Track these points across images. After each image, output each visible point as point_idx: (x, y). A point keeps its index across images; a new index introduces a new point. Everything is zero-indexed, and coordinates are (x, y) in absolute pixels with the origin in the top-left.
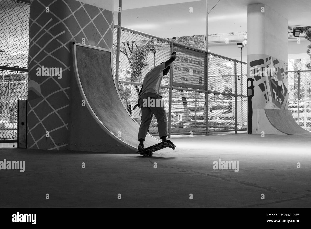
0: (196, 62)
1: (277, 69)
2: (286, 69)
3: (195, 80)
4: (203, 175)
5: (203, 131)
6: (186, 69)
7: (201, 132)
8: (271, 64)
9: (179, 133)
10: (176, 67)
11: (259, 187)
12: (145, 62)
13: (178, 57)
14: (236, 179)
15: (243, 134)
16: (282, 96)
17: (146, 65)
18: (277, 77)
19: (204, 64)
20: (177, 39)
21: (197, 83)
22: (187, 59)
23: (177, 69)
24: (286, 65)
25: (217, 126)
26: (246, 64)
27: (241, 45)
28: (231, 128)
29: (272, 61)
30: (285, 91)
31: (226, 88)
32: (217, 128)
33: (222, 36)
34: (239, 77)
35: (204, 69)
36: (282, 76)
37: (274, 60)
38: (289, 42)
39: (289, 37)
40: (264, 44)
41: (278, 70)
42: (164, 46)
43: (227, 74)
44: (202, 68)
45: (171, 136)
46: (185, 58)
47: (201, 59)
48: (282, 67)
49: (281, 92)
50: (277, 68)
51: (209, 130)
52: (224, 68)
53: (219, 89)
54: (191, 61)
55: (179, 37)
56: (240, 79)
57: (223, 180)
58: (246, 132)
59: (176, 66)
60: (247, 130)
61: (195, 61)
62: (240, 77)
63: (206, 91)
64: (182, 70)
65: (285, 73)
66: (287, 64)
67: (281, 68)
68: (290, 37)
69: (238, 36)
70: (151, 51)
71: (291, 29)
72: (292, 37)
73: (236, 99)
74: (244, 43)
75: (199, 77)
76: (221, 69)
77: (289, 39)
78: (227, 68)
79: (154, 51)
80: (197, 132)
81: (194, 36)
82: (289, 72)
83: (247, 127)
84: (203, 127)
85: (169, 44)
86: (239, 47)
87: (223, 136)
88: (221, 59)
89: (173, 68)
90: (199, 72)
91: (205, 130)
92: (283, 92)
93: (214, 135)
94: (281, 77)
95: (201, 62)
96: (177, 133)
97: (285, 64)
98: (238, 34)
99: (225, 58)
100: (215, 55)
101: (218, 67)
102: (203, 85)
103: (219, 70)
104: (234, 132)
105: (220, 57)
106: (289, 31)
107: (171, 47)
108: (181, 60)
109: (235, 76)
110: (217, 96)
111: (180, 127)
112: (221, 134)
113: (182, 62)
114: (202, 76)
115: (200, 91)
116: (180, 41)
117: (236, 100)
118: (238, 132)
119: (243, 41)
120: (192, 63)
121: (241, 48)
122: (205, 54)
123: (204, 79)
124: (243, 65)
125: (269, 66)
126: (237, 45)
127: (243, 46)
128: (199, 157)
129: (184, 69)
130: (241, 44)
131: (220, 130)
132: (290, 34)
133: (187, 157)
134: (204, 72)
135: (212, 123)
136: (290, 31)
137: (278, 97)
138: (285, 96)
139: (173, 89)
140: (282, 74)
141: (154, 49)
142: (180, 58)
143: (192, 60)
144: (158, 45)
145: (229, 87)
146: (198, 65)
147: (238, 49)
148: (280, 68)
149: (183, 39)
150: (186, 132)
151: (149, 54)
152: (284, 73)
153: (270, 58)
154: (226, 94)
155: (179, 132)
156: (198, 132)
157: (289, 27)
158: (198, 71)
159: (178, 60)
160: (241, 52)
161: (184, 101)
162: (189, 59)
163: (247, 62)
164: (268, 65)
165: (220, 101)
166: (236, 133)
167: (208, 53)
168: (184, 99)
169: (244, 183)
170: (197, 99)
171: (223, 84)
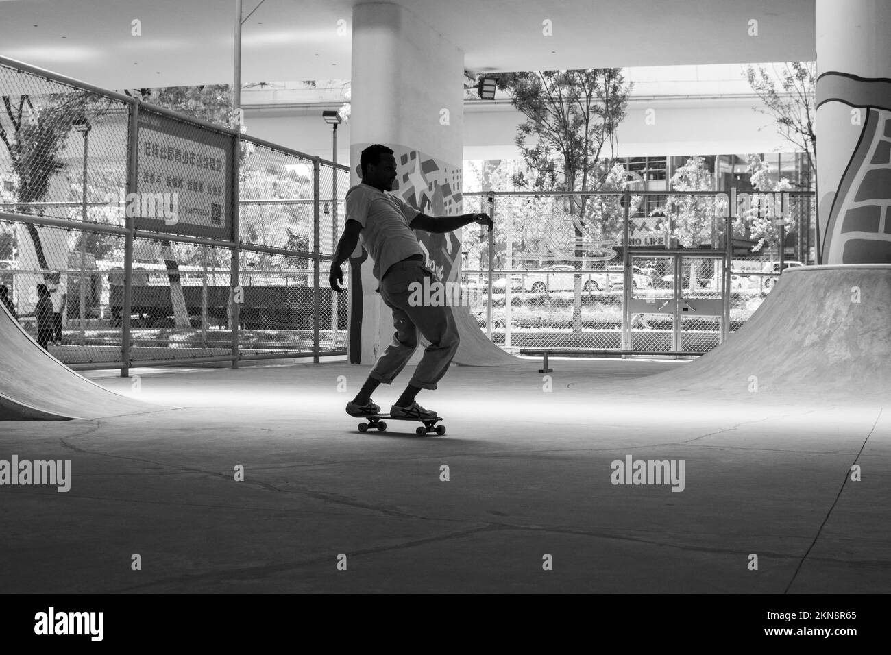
0: (204, 162)
1: (433, 185)
2: (456, 186)
3: (202, 213)
4: (213, 477)
5: (223, 357)
6: (175, 179)
7: (217, 358)
8: (415, 173)
9: (153, 362)
10: (146, 174)
11: (362, 506)
12: (59, 157)
13: (151, 146)
14: (301, 486)
15: (337, 366)
16: (446, 259)
17: (60, 167)
18: (430, 208)
19: (227, 168)
20: (154, 95)
21: (207, 221)
22: (178, 152)
23: (149, 179)
24: (455, 175)
25: (266, 342)
26: (346, 169)
27: (334, 118)
28: (305, 348)
29: (417, 164)
30: (453, 247)
31: (293, 237)
32: (265, 348)
33: (283, 88)
34: (326, 205)
35: (227, 182)
36: (446, 204)
37: (422, 161)
38: (464, 113)
39: (465, 100)
40: (398, 117)
41: (434, 189)
42: (114, 111)
43: (296, 198)
44: (221, 178)
45: (130, 369)
46: (171, 149)
47: (219, 154)
48: (446, 180)
49: (443, 249)
50: (431, 184)
51: (241, 354)
52: (289, 180)
53: (273, 238)
54: (189, 159)
55: (159, 90)
56: (331, 211)
57: (267, 490)
58: (345, 358)
59: (146, 171)
60: (346, 354)
61: (200, 157)
62: (331, 205)
63: (233, 244)
64: (162, 182)
65: (454, 197)
66: (459, 174)
67: (444, 183)
68: (470, 100)
69: (327, 90)
70: (77, 126)
71: (472, 78)
72: (475, 100)
73: (316, 267)
74: (344, 112)
75: (213, 205)
76: (281, 183)
77: (466, 106)
78: (298, 181)
79: (84, 125)
80: (206, 359)
81: (202, 87)
82: (465, 194)
83: (347, 345)
84: (227, 346)
85: (126, 107)
86: (328, 121)
87: (280, 369)
88: (275, 153)
89: (137, 176)
90: (213, 190)
91: (229, 354)
92: (447, 250)
93: (255, 367)
94: (443, 208)
95: (219, 162)
96: (147, 363)
97: (455, 171)
98: (329, 86)
99: (287, 152)
100: (258, 143)
101: (272, 178)
102: (223, 225)
103: (275, 185)
104: (311, 360)
105: (274, 147)
106: (468, 84)
107: (131, 115)
108: (160, 153)
109: (317, 202)
110: (267, 258)
111: (160, 345)
112: (274, 366)
113: (163, 160)
114: (222, 200)
115: (213, 242)
116: (163, 100)
117: (319, 269)
118: (322, 359)
119: (341, 104)
120: (193, 164)
121: (335, 126)
122: (231, 140)
123: (226, 208)
124: (340, 172)
125: (409, 176)
126: (322, 117)
127: (340, 120)
128: (204, 429)
129: (168, 179)
130: (334, 114)
131: (272, 352)
132: (471, 90)
133: (171, 430)
134: (226, 188)
135: (251, 335)
136: (470, 83)
137: (433, 262)
138: (453, 260)
139: (135, 236)
140: (445, 200)
141: (85, 120)
142: (158, 148)
143: (194, 155)
144: (97, 110)
145: (302, 234)
146: (209, 171)
147: (325, 127)
148: (442, 183)
149: (172, 96)
150: (174, 358)
151: (70, 134)
152: (450, 197)
153: (413, 155)
154: (292, 254)
155: (154, 359)
156: (210, 358)
157: (466, 72)
158: (209, 187)
159: (151, 154)
160: (335, 138)
161: (173, 272)
162: (182, 151)
163: (348, 165)
164: (407, 174)
165: (277, 273)
166: (317, 361)
167: (239, 136)
168: (172, 265)
169: (324, 497)
170: (209, 265)
171: (287, 224)
